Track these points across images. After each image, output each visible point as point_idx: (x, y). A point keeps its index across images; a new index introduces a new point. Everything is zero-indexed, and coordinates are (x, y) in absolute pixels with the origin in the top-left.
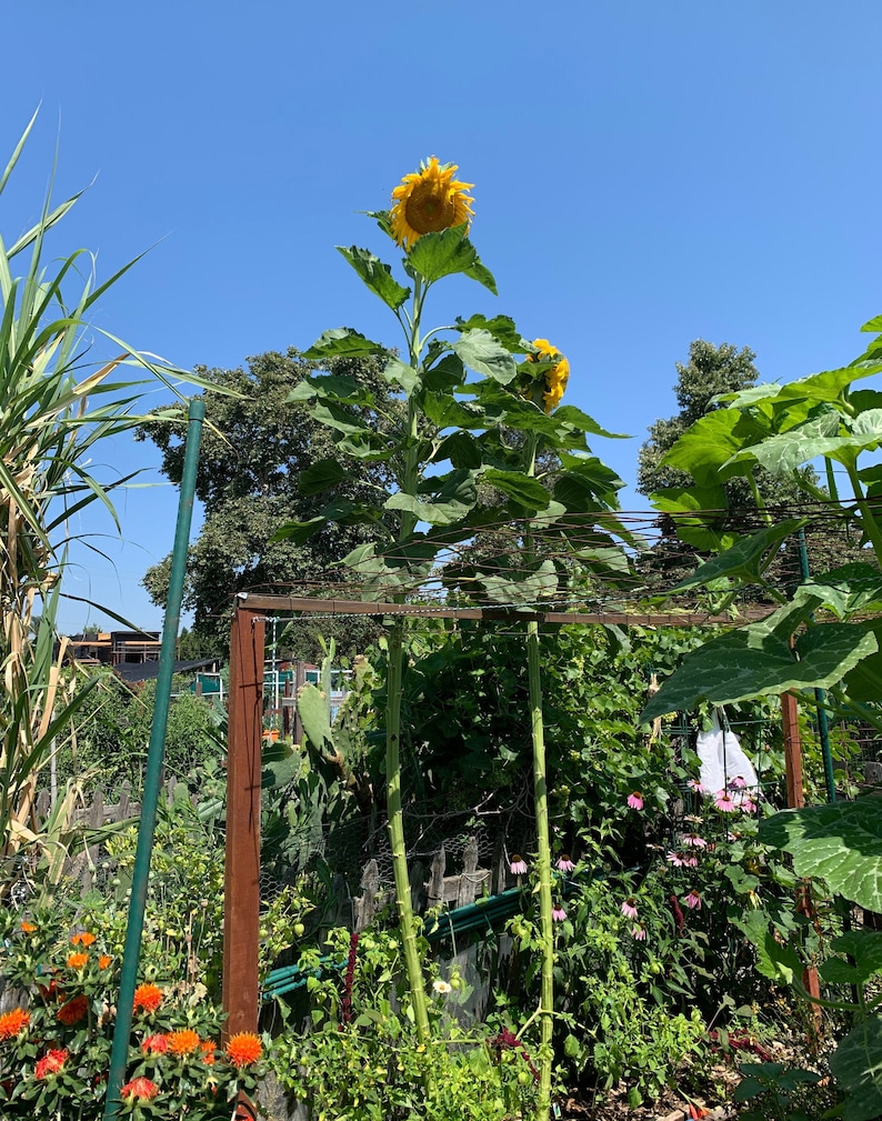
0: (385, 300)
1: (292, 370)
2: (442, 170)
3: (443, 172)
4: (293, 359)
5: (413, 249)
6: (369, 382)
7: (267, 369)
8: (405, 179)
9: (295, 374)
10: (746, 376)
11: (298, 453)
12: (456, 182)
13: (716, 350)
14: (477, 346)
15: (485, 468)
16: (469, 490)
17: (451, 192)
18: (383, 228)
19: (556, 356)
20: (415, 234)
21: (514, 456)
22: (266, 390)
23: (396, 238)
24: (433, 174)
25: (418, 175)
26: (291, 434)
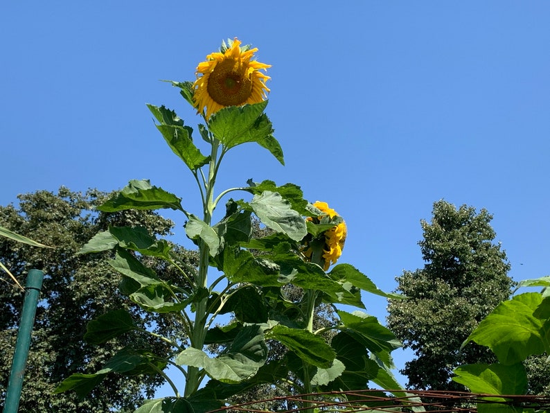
0: (185, 161)
1: (61, 208)
2: (242, 51)
3: (243, 53)
4: (64, 199)
5: (214, 118)
6: (137, 222)
7: (38, 207)
8: (209, 56)
9: (64, 212)
10: (484, 235)
11: (61, 289)
12: (255, 62)
13: (456, 211)
14: (268, 206)
15: (272, 324)
16: (259, 346)
17: (251, 71)
18: (185, 96)
19: (335, 218)
20: (215, 104)
21: (292, 309)
22: (35, 227)
23: (198, 107)
24: (235, 53)
25: (221, 54)
26: (56, 270)
